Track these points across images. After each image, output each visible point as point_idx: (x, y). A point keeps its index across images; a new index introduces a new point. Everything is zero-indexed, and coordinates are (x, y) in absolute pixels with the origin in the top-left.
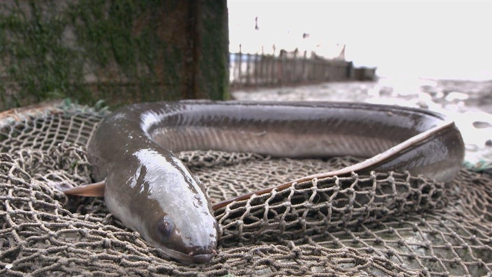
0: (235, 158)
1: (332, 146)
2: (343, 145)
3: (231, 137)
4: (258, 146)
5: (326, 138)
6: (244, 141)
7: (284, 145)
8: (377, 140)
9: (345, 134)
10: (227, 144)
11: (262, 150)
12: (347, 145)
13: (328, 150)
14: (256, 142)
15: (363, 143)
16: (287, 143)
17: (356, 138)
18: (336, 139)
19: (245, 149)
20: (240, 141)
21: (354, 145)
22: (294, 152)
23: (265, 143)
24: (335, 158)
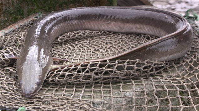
0: (94, 34)
1: (140, 29)
2: (145, 29)
3: (95, 24)
4: (107, 27)
5: (138, 26)
6: (101, 26)
7: (118, 28)
8: (159, 29)
9: (146, 25)
10: (93, 27)
11: (109, 30)
12: (147, 30)
13: (139, 31)
14: (106, 26)
15: (154, 30)
16: (120, 27)
17: (151, 27)
18: (142, 26)
19: (101, 29)
20: (99, 26)
21: (149, 30)
22: (123, 31)
23: (110, 26)
24: (142, 35)
